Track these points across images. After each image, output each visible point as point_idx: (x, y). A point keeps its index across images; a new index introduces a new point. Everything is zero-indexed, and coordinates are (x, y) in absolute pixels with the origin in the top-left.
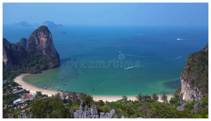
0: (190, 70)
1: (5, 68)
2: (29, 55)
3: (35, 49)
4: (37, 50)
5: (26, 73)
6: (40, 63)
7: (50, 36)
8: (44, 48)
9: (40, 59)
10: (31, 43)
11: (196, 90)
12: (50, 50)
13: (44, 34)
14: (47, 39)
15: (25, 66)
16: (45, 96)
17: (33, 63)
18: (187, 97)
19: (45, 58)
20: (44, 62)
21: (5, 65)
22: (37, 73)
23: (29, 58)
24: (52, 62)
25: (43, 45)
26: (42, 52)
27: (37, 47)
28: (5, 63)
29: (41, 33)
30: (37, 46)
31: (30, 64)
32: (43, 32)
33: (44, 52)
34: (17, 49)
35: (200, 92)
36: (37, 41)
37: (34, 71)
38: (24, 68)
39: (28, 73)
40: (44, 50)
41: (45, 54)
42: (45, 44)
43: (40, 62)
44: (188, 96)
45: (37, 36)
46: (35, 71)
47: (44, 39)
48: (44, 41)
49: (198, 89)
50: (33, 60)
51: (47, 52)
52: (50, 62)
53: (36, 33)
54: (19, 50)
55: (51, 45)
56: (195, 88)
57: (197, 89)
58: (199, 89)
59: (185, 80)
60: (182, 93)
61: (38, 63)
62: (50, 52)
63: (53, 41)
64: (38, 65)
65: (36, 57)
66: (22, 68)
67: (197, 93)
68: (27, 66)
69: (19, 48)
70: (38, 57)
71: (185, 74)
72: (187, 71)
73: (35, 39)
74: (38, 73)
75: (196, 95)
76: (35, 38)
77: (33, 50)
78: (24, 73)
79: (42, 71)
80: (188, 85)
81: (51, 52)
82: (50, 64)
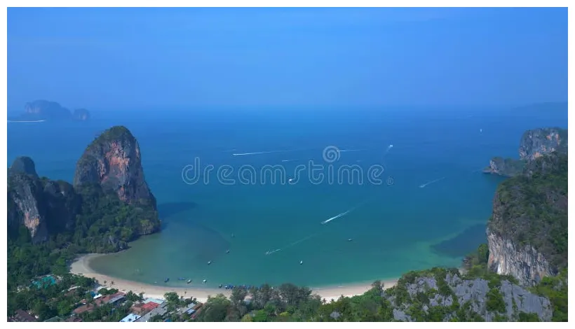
0: (509, 214)
1: (30, 244)
2: (89, 205)
3: (98, 186)
4: (104, 191)
5: (87, 253)
6: (119, 224)
7: (137, 151)
8: (122, 184)
9: (116, 212)
10: (88, 172)
11: (530, 252)
12: (134, 187)
13: (123, 147)
14: (129, 159)
15: (85, 235)
16: (189, 302)
17: (103, 224)
18: (508, 267)
19: (126, 210)
20: (128, 219)
21: (32, 236)
22: (117, 250)
23: (90, 212)
24: (148, 219)
25: (118, 176)
26: (116, 194)
27: (103, 182)
28: (32, 229)
29: (113, 145)
30: (102, 178)
31: (94, 228)
32: (120, 143)
33: (121, 192)
34: (58, 191)
35: (539, 254)
36: (103, 165)
37: (111, 244)
38: (82, 241)
39: (95, 252)
40: (122, 189)
41: (124, 198)
42: (123, 172)
43: (120, 221)
44: (511, 267)
45: (102, 154)
46: (115, 246)
47: (120, 161)
48: (121, 164)
49: (533, 249)
50: (101, 218)
51: (127, 193)
52: (144, 219)
53: (102, 145)
54: (63, 193)
55: (137, 174)
56: (527, 248)
57: (531, 249)
58: (536, 248)
59: (499, 235)
60: (493, 261)
61: (115, 224)
62: (135, 192)
63: (142, 163)
64: (116, 229)
65: (105, 207)
66: (76, 241)
67: (534, 257)
68: (89, 233)
69: (62, 187)
70: (110, 209)
71: (496, 224)
72: (501, 218)
73: (97, 161)
74: (122, 250)
75: (532, 261)
76: (98, 159)
77: (93, 190)
78: (84, 252)
79: (129, 244)
80: (509, 245)
81: (137, 191)
82: (144, 223)
